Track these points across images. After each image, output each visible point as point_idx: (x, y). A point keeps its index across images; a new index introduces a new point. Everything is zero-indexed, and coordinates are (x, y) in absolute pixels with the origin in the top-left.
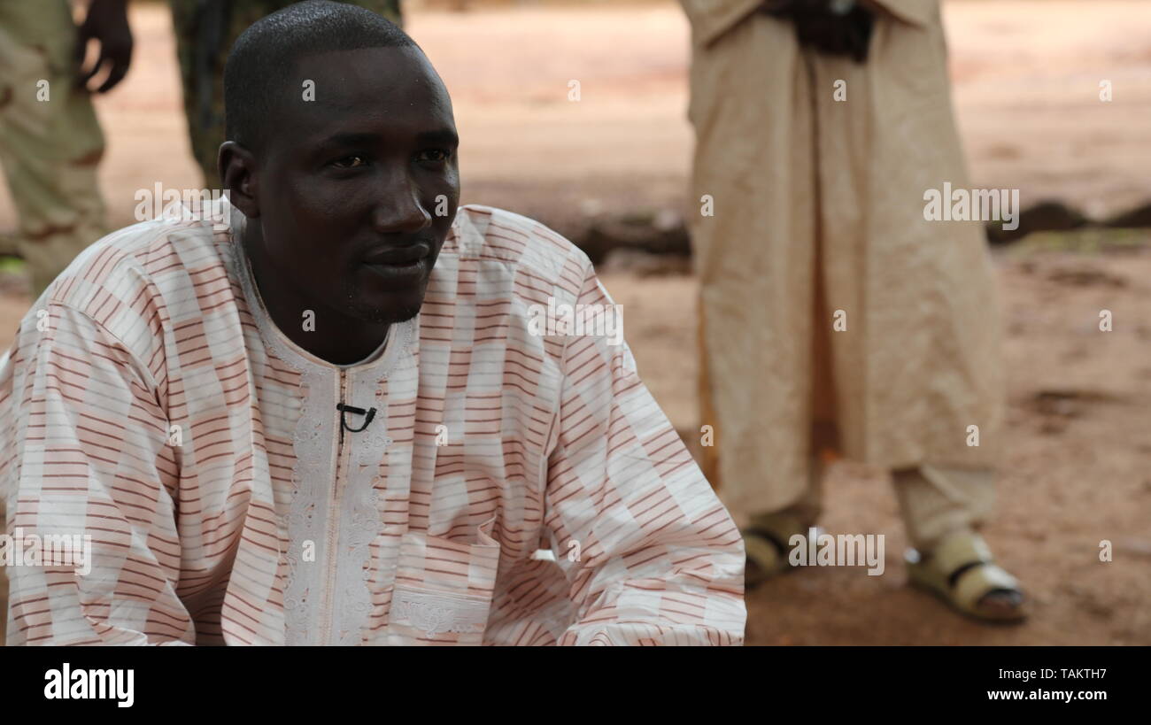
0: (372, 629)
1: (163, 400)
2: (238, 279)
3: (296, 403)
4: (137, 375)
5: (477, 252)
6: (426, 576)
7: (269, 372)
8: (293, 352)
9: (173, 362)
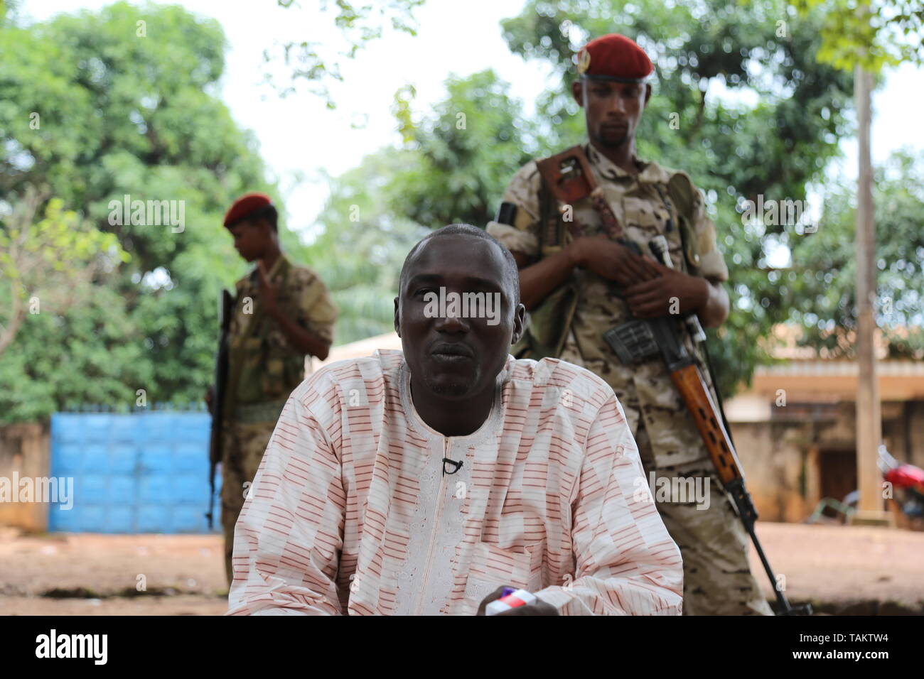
0: (452, 599)
1: (337, 452)
2: (398, 386)
3: (424, 458)
4: (320, 435)
5: (546, 382)
6: (487, 570)
7: (408, 439)
8: (424, 429)
9: (346, 429)
